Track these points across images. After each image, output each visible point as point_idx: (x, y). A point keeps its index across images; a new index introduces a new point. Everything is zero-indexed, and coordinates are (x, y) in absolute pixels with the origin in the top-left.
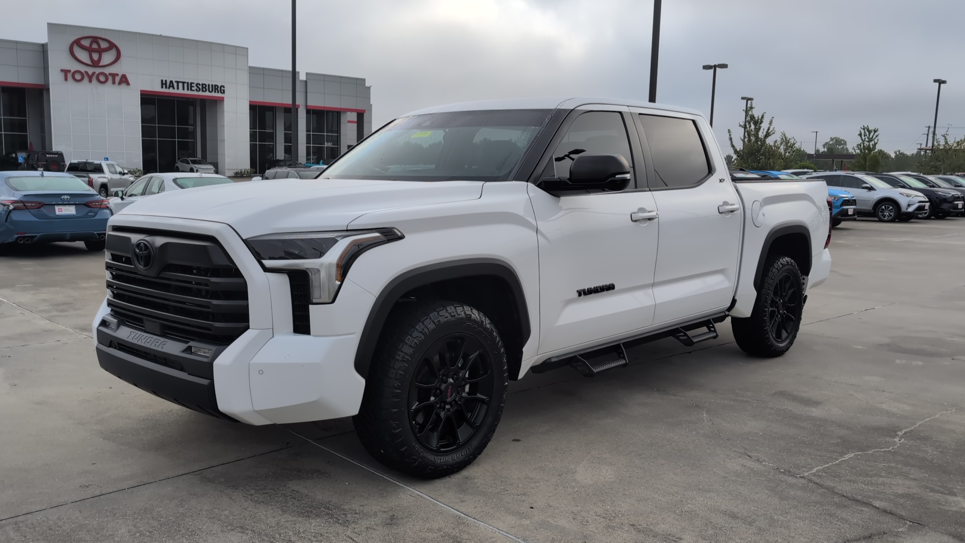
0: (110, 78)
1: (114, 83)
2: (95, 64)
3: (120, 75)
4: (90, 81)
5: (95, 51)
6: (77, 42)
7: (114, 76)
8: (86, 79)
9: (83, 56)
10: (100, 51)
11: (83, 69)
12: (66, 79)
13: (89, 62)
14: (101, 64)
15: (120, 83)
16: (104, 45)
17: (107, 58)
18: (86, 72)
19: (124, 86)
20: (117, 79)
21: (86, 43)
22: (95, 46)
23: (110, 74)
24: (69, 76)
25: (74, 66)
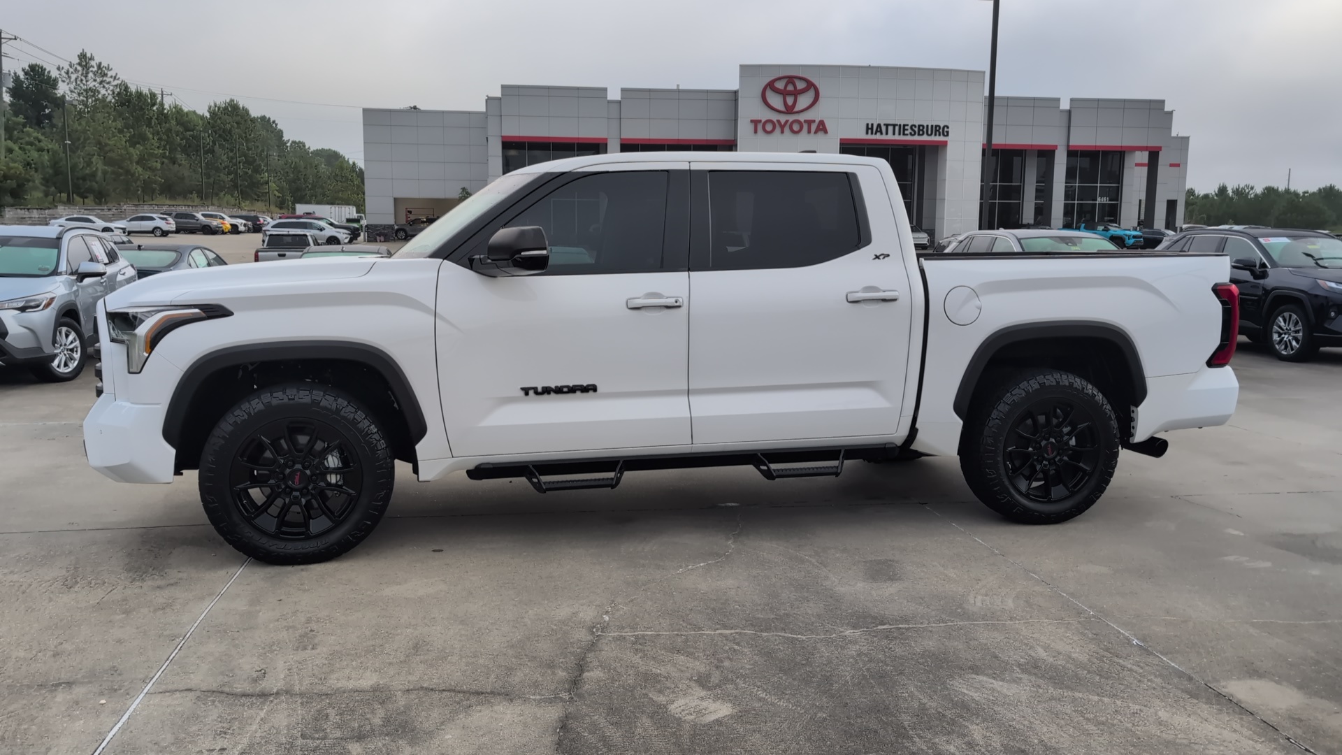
0: (805, 127)
1: (809, 132)
2: (789, 110)
3: (817, 121)
4: (782, 132)
5: (790, 93)
6: (771, 85)
7: (810, 122)
8: (778, 129)
9: (776, 101)
10: (796, 93)
11: (774, 117)
12: (756, 132)
13: (782, 108)
14: (796, 109)
15: (816, 132)
16: (801, 85)
17: (803, 101)
18: (778, 121)
19: (821, 134)
20: (814, 127)
21: (780, 85)
22: (790, 88)
23: (805, 121)
24: (760, 127)
25: (766, 114)
